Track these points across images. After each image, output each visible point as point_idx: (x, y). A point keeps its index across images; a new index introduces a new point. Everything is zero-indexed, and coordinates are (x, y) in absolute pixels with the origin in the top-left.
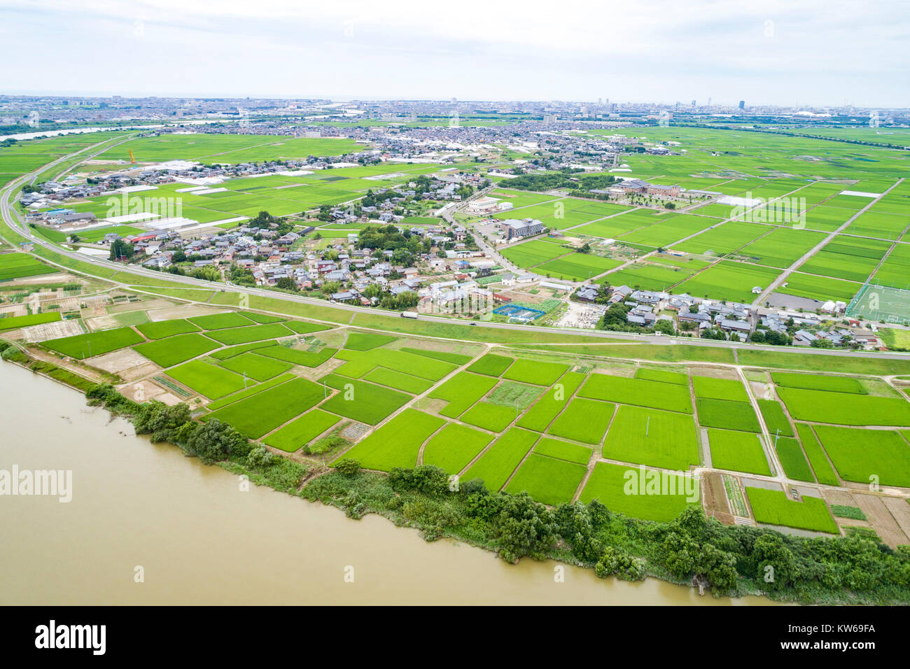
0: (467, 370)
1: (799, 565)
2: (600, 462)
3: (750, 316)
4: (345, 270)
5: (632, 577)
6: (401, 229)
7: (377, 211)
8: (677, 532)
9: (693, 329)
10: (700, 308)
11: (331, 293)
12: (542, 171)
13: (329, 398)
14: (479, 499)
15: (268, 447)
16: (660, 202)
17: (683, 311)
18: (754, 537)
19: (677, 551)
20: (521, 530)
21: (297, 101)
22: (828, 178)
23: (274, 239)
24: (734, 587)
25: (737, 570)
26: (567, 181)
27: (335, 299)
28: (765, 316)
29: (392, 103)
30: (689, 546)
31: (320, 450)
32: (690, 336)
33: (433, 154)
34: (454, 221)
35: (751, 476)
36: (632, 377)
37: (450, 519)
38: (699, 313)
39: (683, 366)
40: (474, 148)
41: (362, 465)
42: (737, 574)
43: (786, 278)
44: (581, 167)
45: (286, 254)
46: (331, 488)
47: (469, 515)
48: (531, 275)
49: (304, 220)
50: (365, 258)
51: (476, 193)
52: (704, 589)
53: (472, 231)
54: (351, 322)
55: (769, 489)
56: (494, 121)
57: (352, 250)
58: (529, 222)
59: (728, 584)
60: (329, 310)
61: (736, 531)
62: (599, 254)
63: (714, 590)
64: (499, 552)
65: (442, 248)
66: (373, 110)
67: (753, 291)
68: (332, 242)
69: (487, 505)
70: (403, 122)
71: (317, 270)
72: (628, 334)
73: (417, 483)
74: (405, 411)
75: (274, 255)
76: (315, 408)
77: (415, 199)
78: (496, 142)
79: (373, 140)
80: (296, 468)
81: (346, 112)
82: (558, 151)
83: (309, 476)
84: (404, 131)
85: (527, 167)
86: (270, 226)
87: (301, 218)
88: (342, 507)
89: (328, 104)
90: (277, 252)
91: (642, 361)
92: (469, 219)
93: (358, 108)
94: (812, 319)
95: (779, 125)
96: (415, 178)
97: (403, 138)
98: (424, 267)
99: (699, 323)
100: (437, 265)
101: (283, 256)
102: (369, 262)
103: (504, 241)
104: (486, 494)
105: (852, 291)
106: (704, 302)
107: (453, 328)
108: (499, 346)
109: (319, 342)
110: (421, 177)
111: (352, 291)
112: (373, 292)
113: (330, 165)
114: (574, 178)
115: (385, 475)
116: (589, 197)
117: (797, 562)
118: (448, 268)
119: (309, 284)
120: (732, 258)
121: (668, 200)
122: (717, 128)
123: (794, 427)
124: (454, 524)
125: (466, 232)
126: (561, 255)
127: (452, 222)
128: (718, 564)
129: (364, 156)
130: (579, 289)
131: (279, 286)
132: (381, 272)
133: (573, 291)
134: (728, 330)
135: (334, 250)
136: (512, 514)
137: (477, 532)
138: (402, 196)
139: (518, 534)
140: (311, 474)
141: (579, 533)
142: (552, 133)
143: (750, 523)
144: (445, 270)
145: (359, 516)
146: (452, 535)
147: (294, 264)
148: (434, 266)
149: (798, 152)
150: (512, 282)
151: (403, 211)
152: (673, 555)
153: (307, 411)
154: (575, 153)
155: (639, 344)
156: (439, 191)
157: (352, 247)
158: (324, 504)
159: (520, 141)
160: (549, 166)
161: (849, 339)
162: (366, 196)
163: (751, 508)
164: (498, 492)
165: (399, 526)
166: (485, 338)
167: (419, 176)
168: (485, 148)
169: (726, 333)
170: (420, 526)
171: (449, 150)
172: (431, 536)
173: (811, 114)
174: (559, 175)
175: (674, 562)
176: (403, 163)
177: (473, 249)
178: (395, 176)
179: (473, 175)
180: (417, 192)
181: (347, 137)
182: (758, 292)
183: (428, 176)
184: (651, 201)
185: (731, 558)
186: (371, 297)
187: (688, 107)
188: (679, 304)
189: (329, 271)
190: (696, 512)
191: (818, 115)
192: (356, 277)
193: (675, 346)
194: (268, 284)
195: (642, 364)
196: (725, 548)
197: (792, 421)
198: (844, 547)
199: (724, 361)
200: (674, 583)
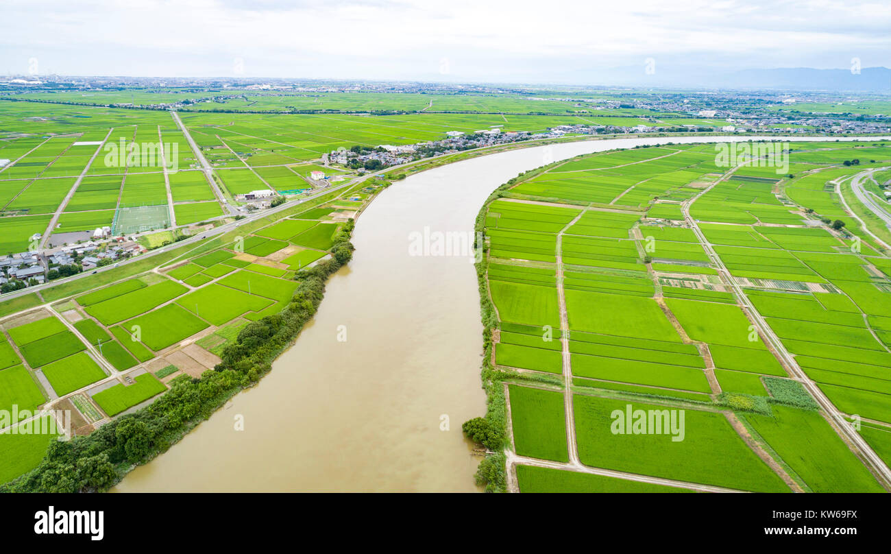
1: (151, 427)
3: (40, 260)
8: (50, 468)
18: (113, 429)
19: (56, 484)
22: (59, 133)
25: (111, 462)
28: (53, 256)
30: (65, 471)
35: (92, 386)
42: (112, 465)
43: (57, 220)
55: (109, 387)
59: (109, 478)
61: (98, 434)
94: (90, 246)
105: (110, 217)
117: (149, 426)
120: (3, 215)
123: (109, 332)
128: (94, 468)
134: (24, 278)
143: (107, 421)
149: (27, 114)
161: (121, 252)
163: (102, 409)
169: (24, 281)
173: (25, 82)
182: (39, 237)
185: (104, 456)
191: (31, 82)
196: (95, 452)
197: (106, 329)
198: (174, 396)
199: (33, 305)
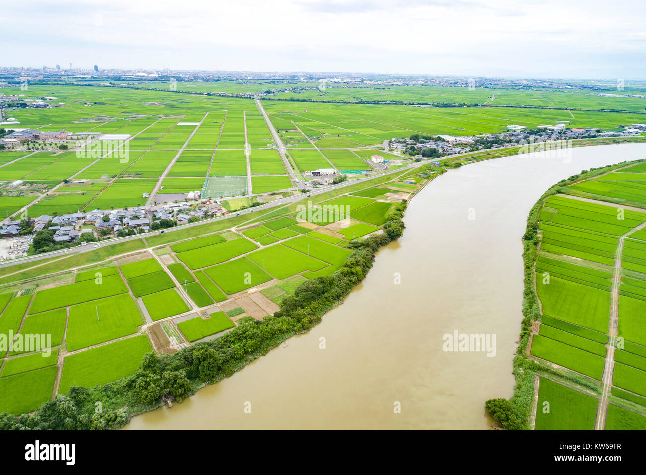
1: (220, 355)
2: (67, 357)
3: (146, 213)
5: (121, 425)
8: (143, 375)
9: (110, 233)
10: (111, 216)
16: (53, 145)
17: (99, 222)
18: (191, 352)
19: (147, 389)
22: (168, 115)
24: (189, 390)
25: (188, 378)
28: (156, 211)
30: (153, 380)
32: (109, 238)
35: (178, 316)
36: (73, 282)
38: (111, 221)
39: (111, 262)
42: (189, 380)
43: (161, 184)
52: (172, 402)
55: (191, 319)
59: (185, 390)
61: (180, 354)
62: (11, 195)
63: (178, 399)
67: (144, 197)
72: (59, 251)
91: (76, 268)
94: (184, 205)
95: (127, 82)
99: (113, 228)
105: (201, 183)
106: (112, 212)
117: (219, 354)
120: (122, 177)
121: (60, 143)
122: (83, 86)
123: (193, 275)
128: (175, 381)
130: (1, 228)
134: (134, 227)
141: (67, 419)
143: (187, 345)
149: (145, 100)
152: (144, 392)
155: (71, 256)
161: (207, 212)
163: (184, 336)
169: (134, 229)
173: (146, 75)
175: (147, 396)
182: (147, 196)
184: (45, 145)
185: (183, 373)
187: (54, 70)
188: (93, 218)
190: (151, 356)
191: (150, 75)
193: (100, 249)
195: (78, 270)
196: (177, 369)
197: (192, 272)
198: (240, 332)
199: (139, 249)
200: (152, 411)
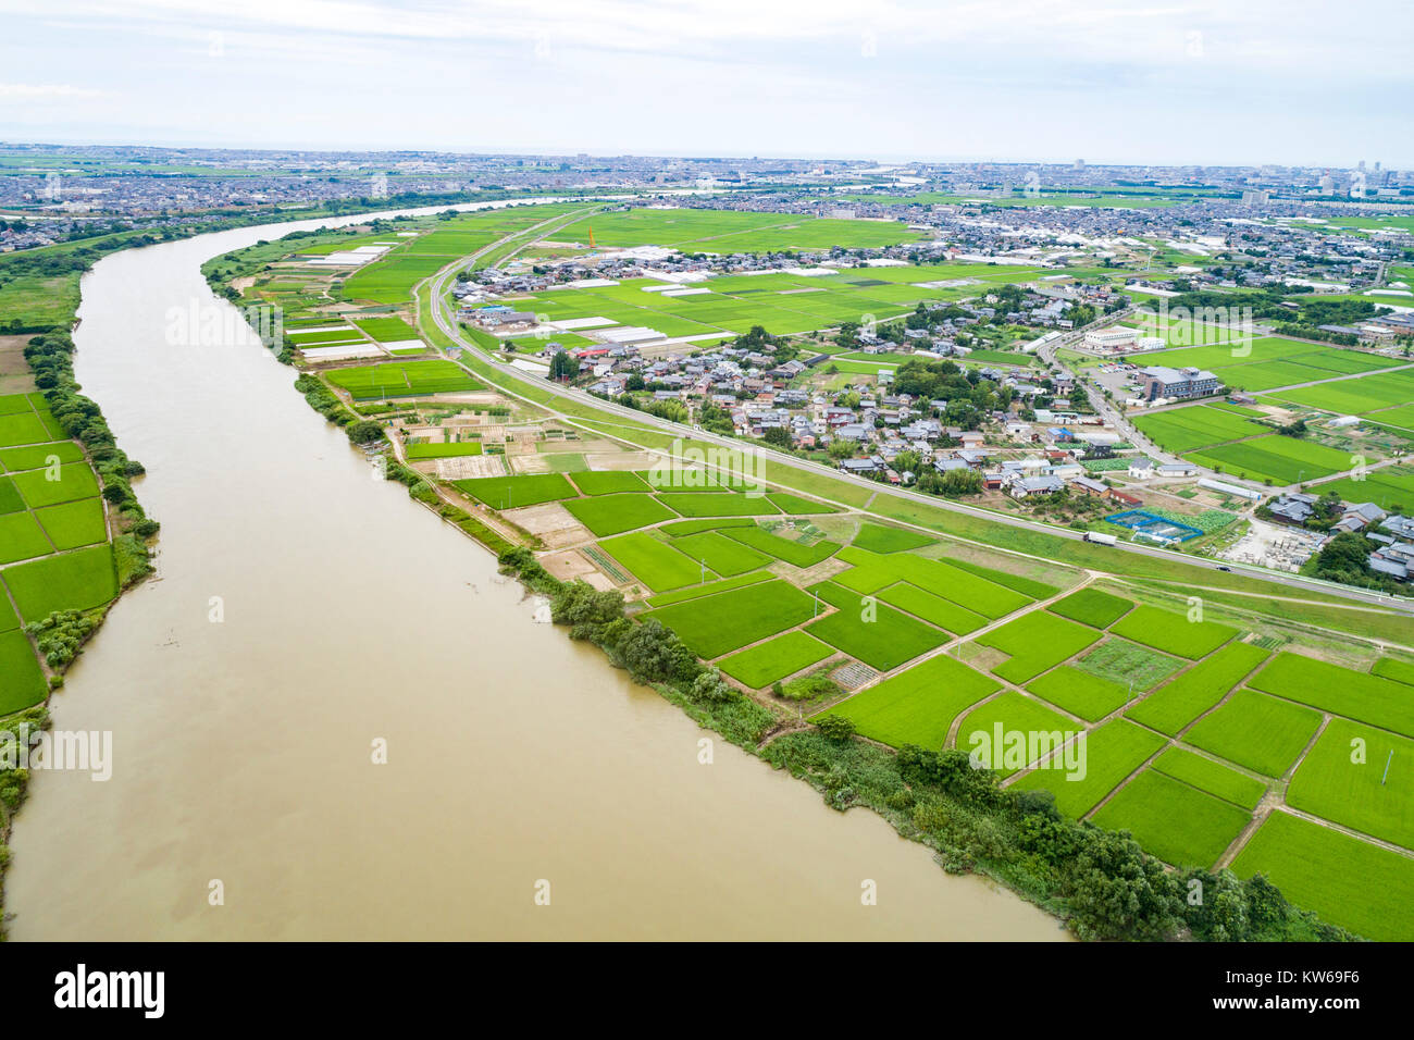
0: (1048, 609)
2: (1279, 811)
4: (868, 425)
6: (965, 368)
7: (929, 338)
11: (843, 457)
12: (1228, 287)
13: (819, 617)
14: (1044, 825)
15: (724, 675)
20: (1113, 895)
21: (826, 162)
23: (768, 368)
26: (1276, 307)
27: (847, 468)
29: (974, 167)
31: (797, 694)
33: (1032, 251)
34: (1055, 363)
36: (1365, 671)
37: (988, 846)
40: (1106, 242)
41: (857, 730)
44: (1306, 283)
45: (783, 393)
46: (806, 755)
47: (1022, 847)
48: (1183, 464)
49: (815, 343)
50: (901, 409)
51: (1100, 319)
53: (1084, 380)
54: (866, 507)
56: (1147, 199)
57: (883, 395)
58: (1192, 374)
60: (836, 484)
62: (1324, 441)
64: (1067, 920)
65: (1030, 404)
66: (941, 178)
68: (853, 380)
69: (1055, 838)
70: (989, 198)
71: (824, 421)
72: (1366, 591)
73: (942, 776)
74: (936, 657)
75: (765, 392)
76: (797, 629)
77: (992, 322)
78: (1147, 234)
79: (936, 225)
80: (760, 713)
81: (898, 180)
82: (1263, 254)
83: (777, 730)
84: (988, 212)
85: (1199, 280)
86: (765, 348)
87: (811, 340)
88: (819, 787)
89: (872, 168)
90: (769, 388)
91: (1386, 644)
92: (1083, 360)
93: (918, 175)
96: (998, 287)
97: (986, 223)
98: (995, 432)
100: (1018, 431)
101: (778, 396)
102: (906, 416)
103: (1141, 403)
104: (1057, 819)
107: (1033, 538)
108: (1110, 577)
109: (814, 530)
110: (1008, 288)
111: (875, 459)
112: (907, 464)
113: (864, 261)
114: (1289, 302)
115: (891, 752)
116: (1316, 338)
118: (1036, 438)
119: (811, 441)
124: (996, 856)
125: (1074, 381)
126: (1246, 436)
127: (1051, 364)
129: (918, 249)
130: (1275, 500)
131: (766, 439)
132: (924, 434)
133: (1263, 502)
135: (856, 392)
136: (1098, 863)
137: (1033, 878)
138: (972, 317)
139: (1106, 899)
140: (780, 727)
141: (1222, 927)
142: (1256, 222)
144: (1030, 441)
145: (844, 806)
146: (990, 873)
147: (793, 408)
148: (1012, 432)
150: (1147, 473)
151: (971, 340)
153: (786, 632)
154: (1297, 258)
155: (1390, 613)
156: (1035, 312)
157: (882, 391)
158: (794, 776)
159: (1192, 235)
160: (1243, 279)
162: (915, 313)
164: (1078, 821)
165: (904, 836)
166: (1087, 560)
167: (1003, 285)
168: (1125, 244)
170: (938, 845)
171: (1061, 245)
172: (955, 866)
174: (1260, 297)
176: (980, 264)
177: (1083, 411)
178: (964, 283)
179: (1098, 289)
180: (998, 311)
181: (896, 219)
183: (1020, 286)
186: (904, 470)
189: (842, 424)
192: (884, 438)
194: (752, 434)
195: (1390, 651)
